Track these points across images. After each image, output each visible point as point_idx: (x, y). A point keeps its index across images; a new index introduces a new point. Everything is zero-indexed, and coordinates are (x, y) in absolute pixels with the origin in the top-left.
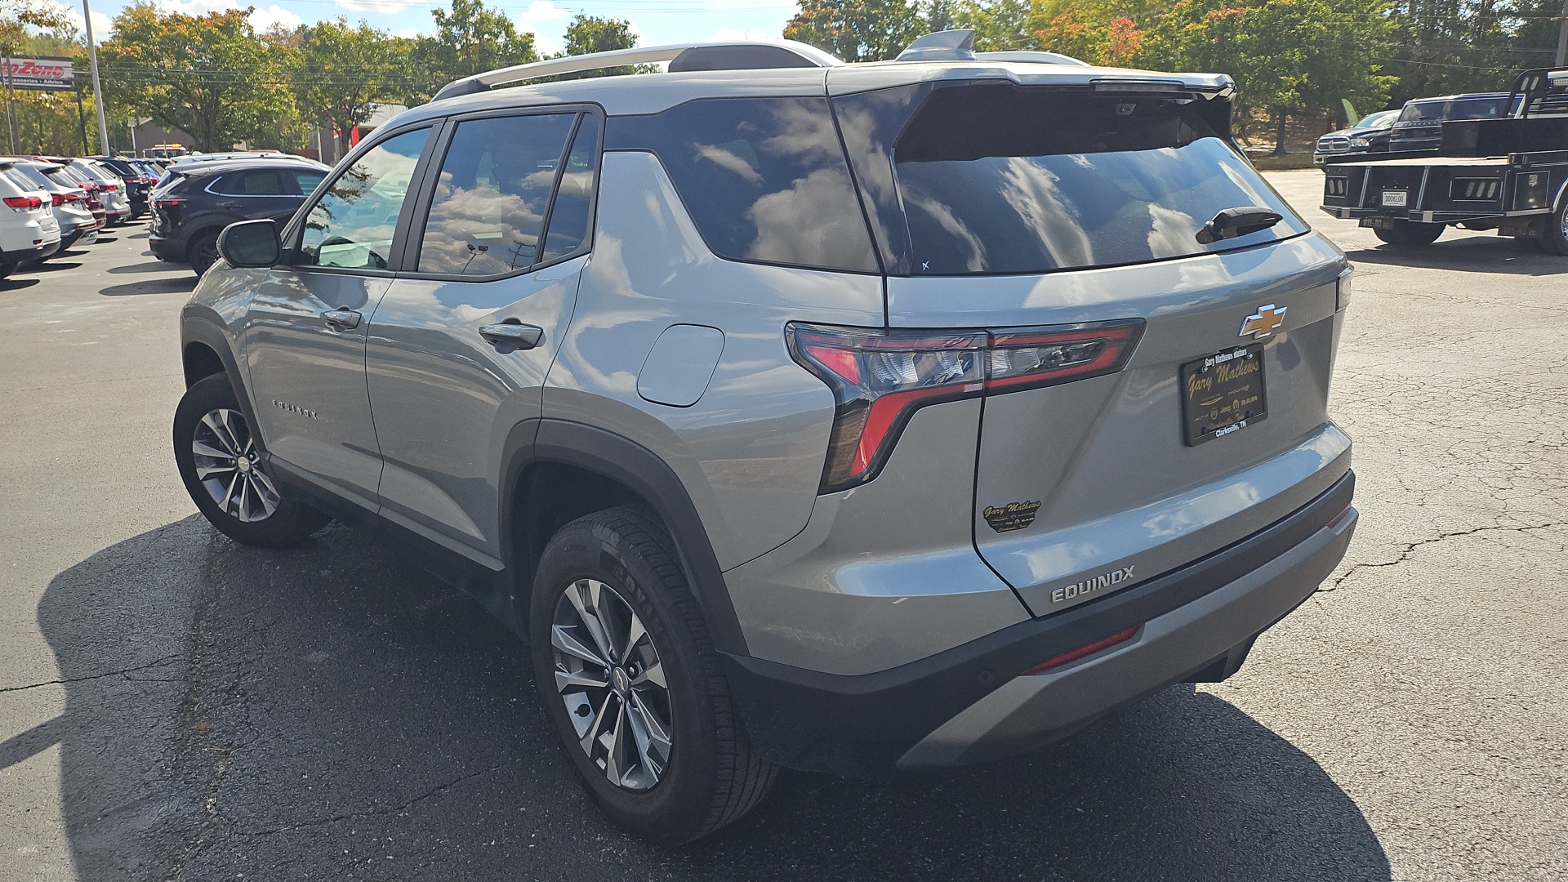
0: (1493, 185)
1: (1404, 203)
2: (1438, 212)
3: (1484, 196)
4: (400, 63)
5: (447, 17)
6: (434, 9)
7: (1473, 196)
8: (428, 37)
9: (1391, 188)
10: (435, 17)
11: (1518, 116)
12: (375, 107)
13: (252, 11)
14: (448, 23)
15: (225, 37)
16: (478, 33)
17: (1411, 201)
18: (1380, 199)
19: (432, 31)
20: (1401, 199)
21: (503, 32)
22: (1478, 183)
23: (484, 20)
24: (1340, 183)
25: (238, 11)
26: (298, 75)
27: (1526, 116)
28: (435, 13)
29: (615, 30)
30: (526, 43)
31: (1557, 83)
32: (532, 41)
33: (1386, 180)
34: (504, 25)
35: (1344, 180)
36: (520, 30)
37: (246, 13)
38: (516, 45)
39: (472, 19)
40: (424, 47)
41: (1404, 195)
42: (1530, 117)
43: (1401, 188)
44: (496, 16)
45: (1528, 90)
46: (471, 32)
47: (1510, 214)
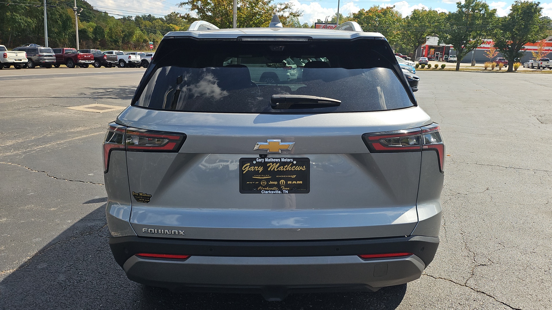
4: (440, 22)
5: (462, 5)
6: (457, 2)
8: (453, 12)
10: (457, 5)
12: (428, 39)
13: (394, 7)
14: (462, 7)
15: (383, 16)
16: (473, 10)
19: (455, 10)
21: (484, 9)
23: (477, 5)
25: (390, 7)
26: (404, 27)
28: (458, 3)
29: (532, 6)
30: (492, 13)
32: (495, 12)
34: (485, 6)
36: (491, 8)
37: (392, 8)
38: (488, 14)
39: (472, 5)
40: (451, 16)
44: (482, 3)
46: (470, 10)
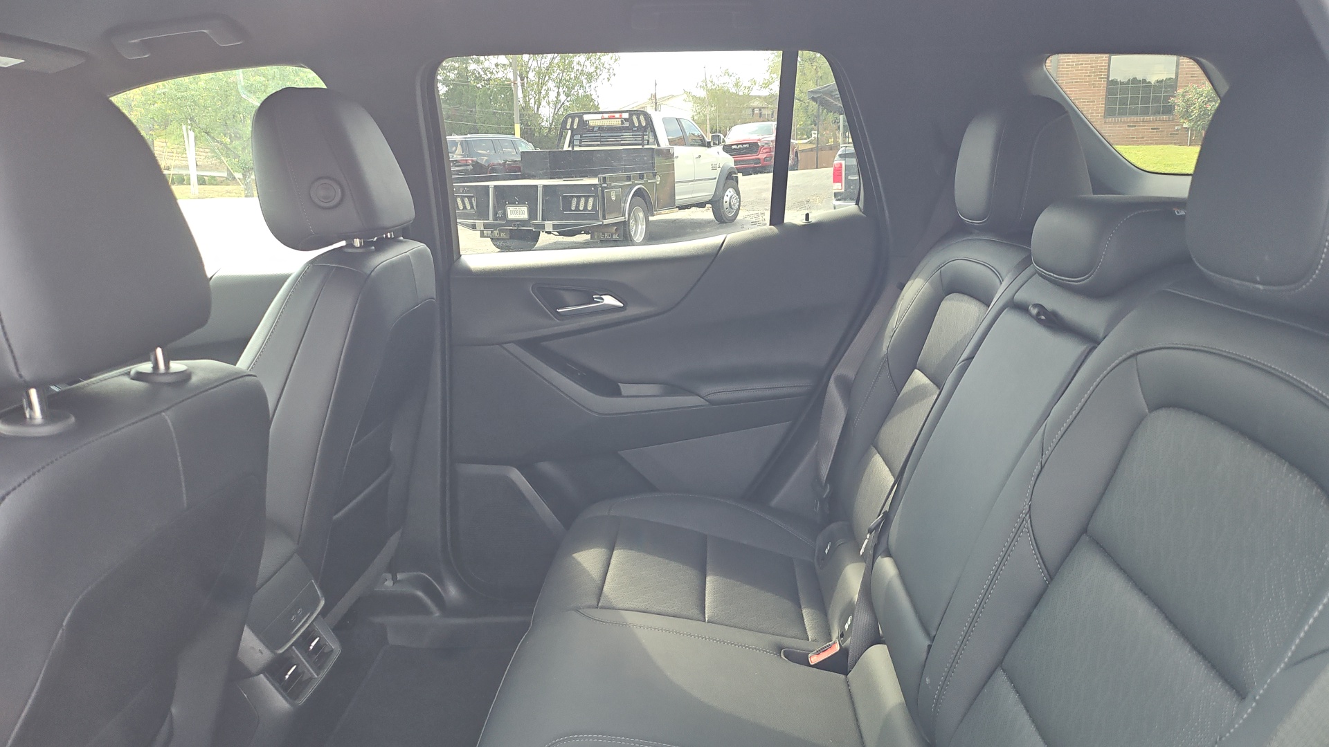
0: (591, 201)
1: (525, 216)
2: (556, 222)
3: (585, 208)
7: (577, 209)
9: (513, 203)
11: (566, 148)
17: (533, 213)
18: (505, 213)
20: (523, 213)
22: (579, 198)
24: (466, 200)
27: (573, 148)
31: (591, 124)
33: (506, 196)
35: (470, 198)
41: (525, 209)
42: (576, 149)
43: (521, 202)
45: (572, 128)
47: (606, 222)
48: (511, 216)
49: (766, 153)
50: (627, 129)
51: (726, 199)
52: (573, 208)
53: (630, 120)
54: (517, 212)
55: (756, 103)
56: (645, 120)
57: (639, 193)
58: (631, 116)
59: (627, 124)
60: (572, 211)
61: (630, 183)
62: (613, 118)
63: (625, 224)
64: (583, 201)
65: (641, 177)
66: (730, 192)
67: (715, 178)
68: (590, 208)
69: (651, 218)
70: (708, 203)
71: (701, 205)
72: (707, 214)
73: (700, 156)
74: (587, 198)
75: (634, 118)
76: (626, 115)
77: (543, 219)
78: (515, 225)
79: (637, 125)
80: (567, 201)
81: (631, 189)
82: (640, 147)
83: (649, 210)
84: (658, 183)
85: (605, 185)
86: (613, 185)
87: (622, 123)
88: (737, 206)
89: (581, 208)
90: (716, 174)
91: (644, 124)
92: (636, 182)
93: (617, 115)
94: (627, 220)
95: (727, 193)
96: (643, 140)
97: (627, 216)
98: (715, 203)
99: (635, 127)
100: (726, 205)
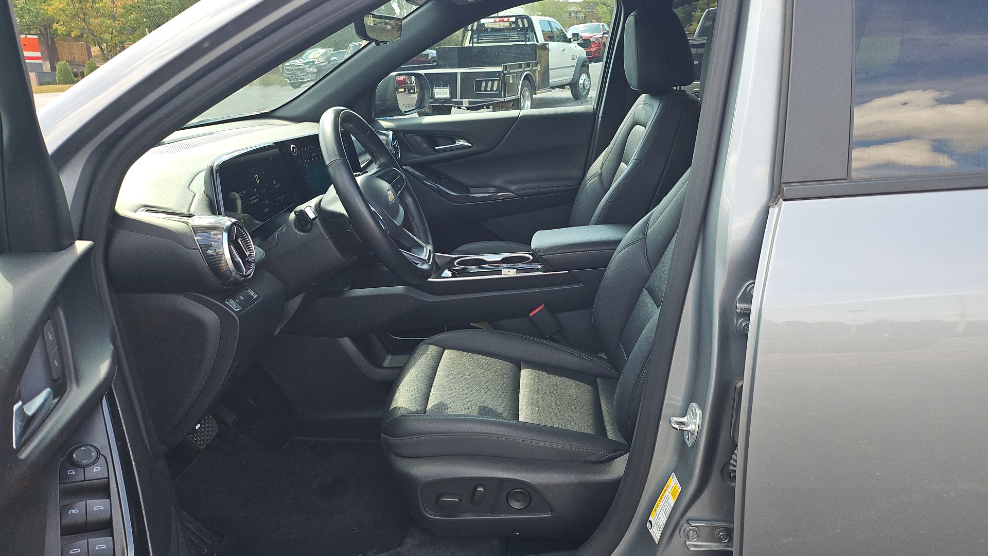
0: (496, 83)
1: (448, 96)
2: (471, 100)
3: (492, 89)
7: (486, 90)
9: (438, 86)
11: (468, 44)
17: (453, 93)
18: (433, 94)
20: (446, 93)
22: (487, 82)
27: (472, 45)
31: (487, 26)
33: (434, 81)
41: (447, 90)
43: (445, 85)
45: (472, 29)
47: (507, 99)
48: (437, 96)
49: (596, 46)
50: (513, 29)
51: (581, 82)
52: (483, 89)
53: (516, 22)
54: (442, 93)
55: (573, 8)
56: (528, 23)
57: (527, 77)
58: (517, 20)
59: (514, 26)
60: (482, 91)
61: (522, 70)
62: (503, 21)
63: (518, 100)
64: (490, 83)
65: (528, 65)
66: (584, 76)
67: (574, 66)
68: (495, 89)
69: (534, 96)
70: (567, 85)
71: (562, 87)
72: (567, 93)
73: (564, 49)
74: (493, 82)
75: (519, 20)
76: (513, 19)
77: (461, 98)
78: (440, 103)
79: (521, 26)
80: (479, 84)
81: (521, 75)
82: (524, 43)
83: (533, 91)
84: (539, 70)
85: (506, 72)
86: (511, 71)
87: (510, 25)
88: (588, 87)
89: (489, 89)
90: (575, 63)
91: (527, 26)
92: (525, 69)
93: (506, 19)
94: (519, 97)
95: (582, 77)
96: (526, 38)
97: (519, 95)
98: (573, 85)
99: (519, 27)
100: (581, 86)
